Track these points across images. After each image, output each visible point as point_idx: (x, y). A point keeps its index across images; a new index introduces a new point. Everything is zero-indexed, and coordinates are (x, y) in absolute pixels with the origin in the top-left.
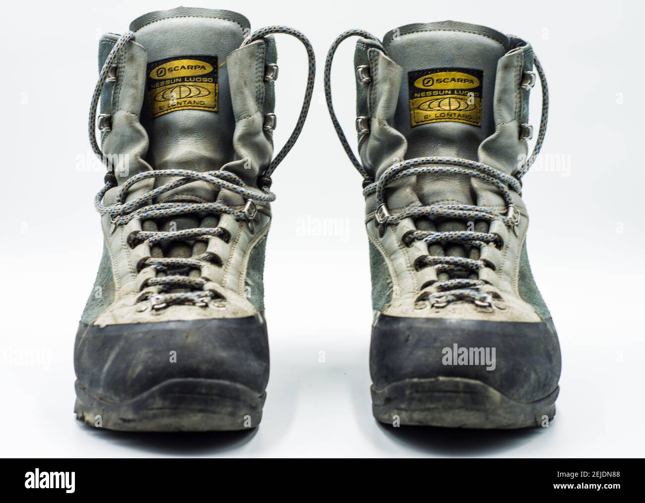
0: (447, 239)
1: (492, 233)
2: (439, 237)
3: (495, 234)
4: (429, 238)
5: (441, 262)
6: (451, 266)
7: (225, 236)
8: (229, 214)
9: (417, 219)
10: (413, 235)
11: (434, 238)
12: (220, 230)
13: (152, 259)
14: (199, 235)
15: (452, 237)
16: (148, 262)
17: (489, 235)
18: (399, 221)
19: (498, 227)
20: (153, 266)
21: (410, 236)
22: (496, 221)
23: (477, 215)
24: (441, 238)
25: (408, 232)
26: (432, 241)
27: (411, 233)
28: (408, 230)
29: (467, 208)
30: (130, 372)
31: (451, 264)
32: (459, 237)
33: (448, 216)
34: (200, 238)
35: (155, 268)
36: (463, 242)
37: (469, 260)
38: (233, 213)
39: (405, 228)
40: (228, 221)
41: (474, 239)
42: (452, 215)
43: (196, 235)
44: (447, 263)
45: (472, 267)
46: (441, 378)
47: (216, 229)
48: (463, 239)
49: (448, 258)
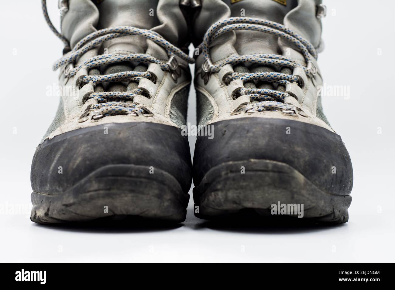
0: (260, 78)
1: (294, 75)
2: (253, 76)
3: (297, 76)
4: (245, 78)
5: (254, 92)
6: (262, 95)
7: (153, 78)
8: (157, 63)
9: (236, 65)
10: (231, 76)
11: (249, 77)
12: (149, 73)
13: (95, 94)
14: (133, 77)
15: (263, 76)
16: (91, 96)
17: (293, 76)
18: (221, 68)
19: (299, 71)
20: (95, 98)
21: (230, 76)
22: (298, 68)
23: (283, 62)
24: (254, 77)
25: (227, 73)
26: (246, 79)
27: (230, 74)
28: (228, 72)
29: (275, 57)
30: (71, 164)
31: (262, 94)
32: (268, 76)
33: (259, 62)
34: (133, 79)
35: (97, 99)
36: (273, 80)
37: (277, 92)
38: (160, 64)
39: (225, 71)
40: (155, 68)
41: (281, 79)
42: (263, 61)
43: (130, 76)
44: (259, 93)
45: (279, 97)
46: (253, 160)
47: (145, 73)
48: (272, 78)
49: (259, 90)
